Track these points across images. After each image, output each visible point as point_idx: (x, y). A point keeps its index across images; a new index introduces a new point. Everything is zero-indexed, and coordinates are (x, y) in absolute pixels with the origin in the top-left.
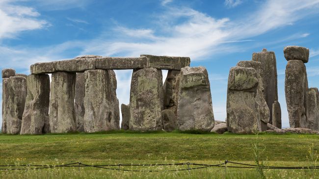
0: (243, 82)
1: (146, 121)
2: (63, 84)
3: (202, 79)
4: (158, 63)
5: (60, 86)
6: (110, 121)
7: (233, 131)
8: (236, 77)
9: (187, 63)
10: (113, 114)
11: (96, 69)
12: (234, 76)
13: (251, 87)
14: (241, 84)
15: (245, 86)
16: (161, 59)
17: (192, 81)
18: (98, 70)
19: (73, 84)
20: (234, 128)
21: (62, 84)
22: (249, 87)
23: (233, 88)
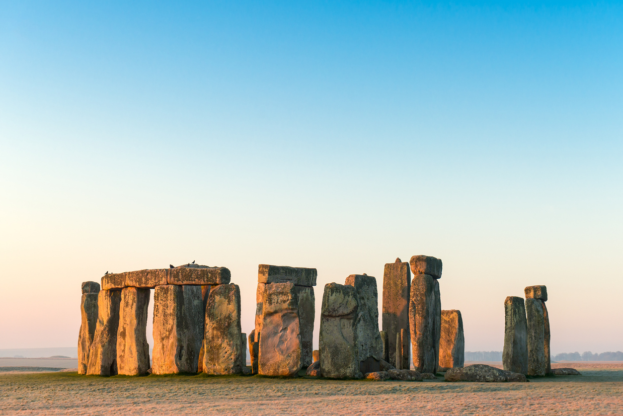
0: (339, 306)
1: (222, 360)
2: (133, 304)
3: (288, 300)
4: (277, 276)
5: (130, 307)
6: (180, 359)
7: (325, 374)
8: (330, 298)
9: (313, 276)
10: (185, 348)
11: (168, 284)
12: (328, 297)
13: (349, 312)
14: (336, 308)
15: (342, 311)
16: (282, 271)
17: (277, 302)
18: (170, 286)
19: (145, 304)
20: (327, 369)
21: (131, 304)
22: (346, 312)
23: (326, 313)
